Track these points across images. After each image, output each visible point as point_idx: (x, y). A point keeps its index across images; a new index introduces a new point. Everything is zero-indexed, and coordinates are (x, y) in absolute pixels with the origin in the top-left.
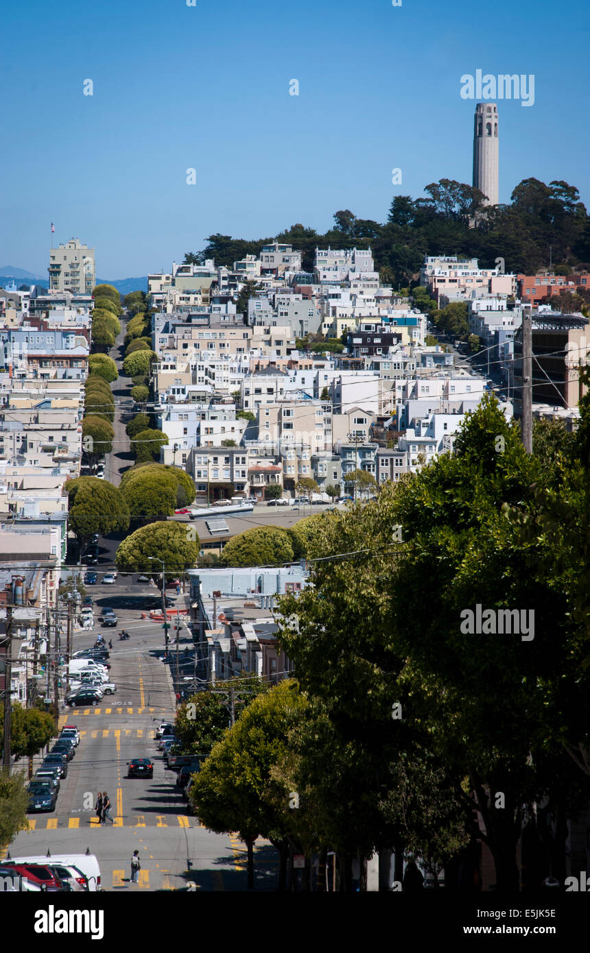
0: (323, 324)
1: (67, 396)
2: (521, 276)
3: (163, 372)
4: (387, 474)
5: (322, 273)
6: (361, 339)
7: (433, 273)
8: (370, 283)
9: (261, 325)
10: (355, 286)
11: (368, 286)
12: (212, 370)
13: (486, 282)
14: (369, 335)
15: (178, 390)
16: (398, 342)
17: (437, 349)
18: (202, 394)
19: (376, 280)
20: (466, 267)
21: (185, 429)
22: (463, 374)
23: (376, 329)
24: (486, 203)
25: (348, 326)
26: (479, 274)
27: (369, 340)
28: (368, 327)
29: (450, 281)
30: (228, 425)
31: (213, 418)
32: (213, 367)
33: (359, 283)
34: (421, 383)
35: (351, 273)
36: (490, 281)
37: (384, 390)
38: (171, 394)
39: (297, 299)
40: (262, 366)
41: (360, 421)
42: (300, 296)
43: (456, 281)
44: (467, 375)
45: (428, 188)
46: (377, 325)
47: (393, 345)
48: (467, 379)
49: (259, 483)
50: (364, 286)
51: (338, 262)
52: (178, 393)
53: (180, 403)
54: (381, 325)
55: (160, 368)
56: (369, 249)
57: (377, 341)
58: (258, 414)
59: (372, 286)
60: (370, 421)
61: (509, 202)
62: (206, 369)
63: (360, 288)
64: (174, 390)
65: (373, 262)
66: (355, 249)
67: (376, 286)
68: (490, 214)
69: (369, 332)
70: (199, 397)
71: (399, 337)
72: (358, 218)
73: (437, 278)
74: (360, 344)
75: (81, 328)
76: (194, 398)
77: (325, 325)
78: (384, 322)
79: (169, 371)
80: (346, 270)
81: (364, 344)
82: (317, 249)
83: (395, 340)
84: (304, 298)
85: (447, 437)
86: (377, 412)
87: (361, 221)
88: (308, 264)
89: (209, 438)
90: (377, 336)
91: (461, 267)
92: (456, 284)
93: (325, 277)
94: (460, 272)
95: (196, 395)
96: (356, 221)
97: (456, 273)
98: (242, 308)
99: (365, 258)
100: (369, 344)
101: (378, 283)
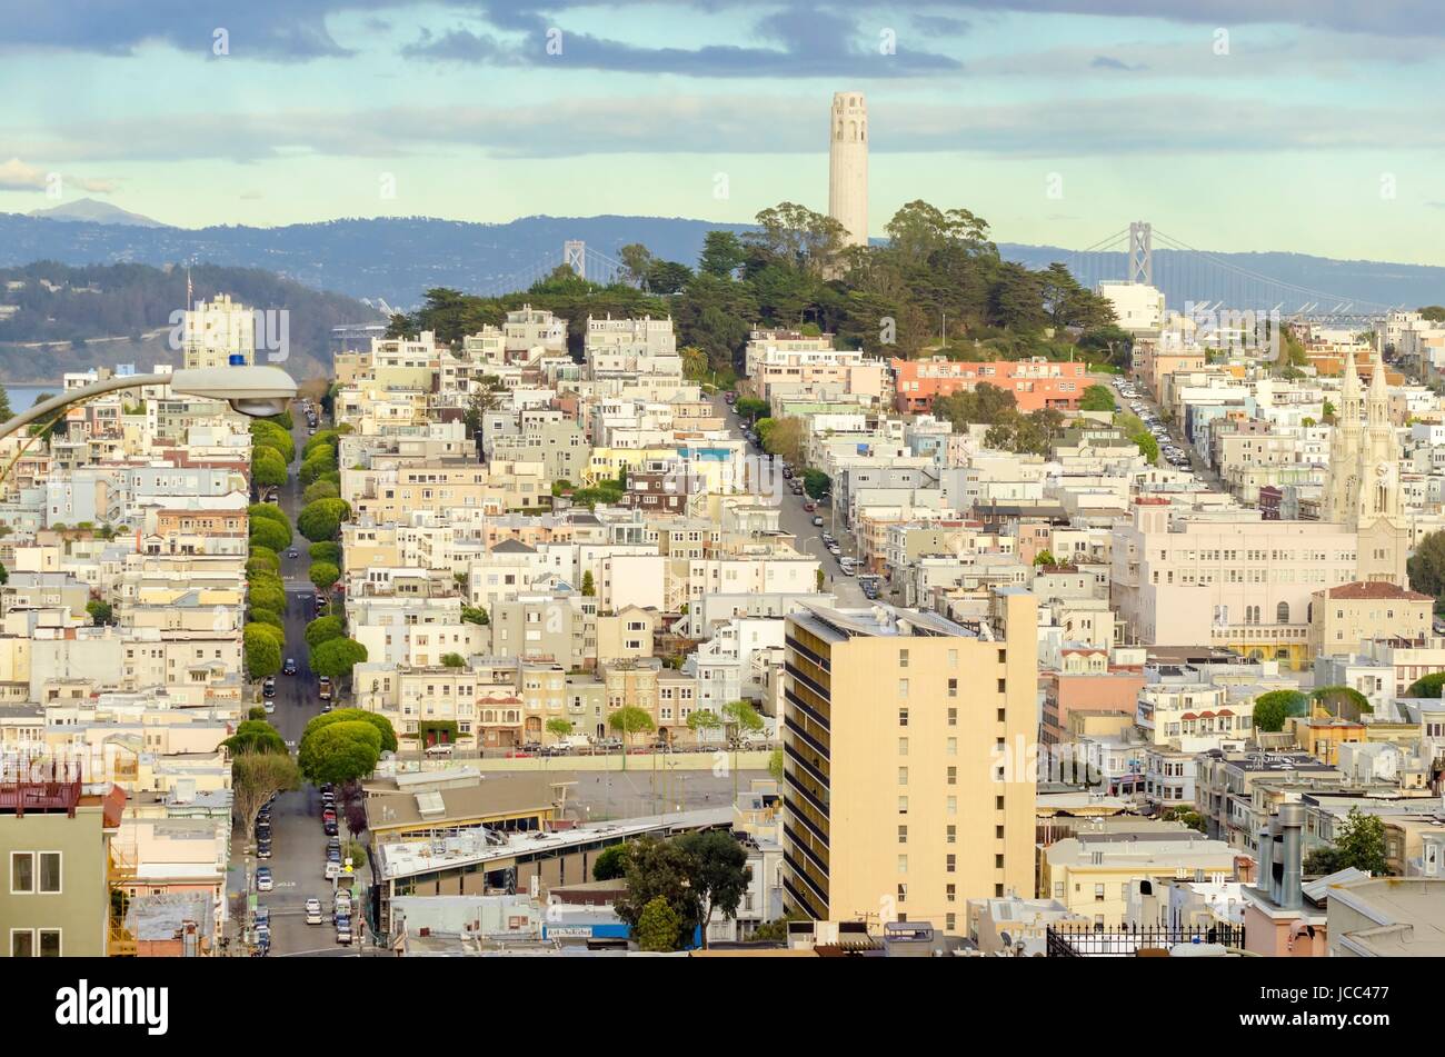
0: (592, 457)
1: (220, 584)
2: (897, 363)
3: (359, 543)
4: (669, 711)
5: (597, 358)
6: (646, 484)
7: (765, 356)
8: (667, 379)
9: (500, 459)
10: (645, 384)
11: (664, 384)
12: (429, 542)
13: (842, 372)
14: (658, 478)
15: (379, 575)
17: (756, 500)
18: (412, 583)
19: (677, 375)
20: (815, 348)
21: (389, 637)
22: (786, 550)
24: (847, 242)
25: (628, 462)
26: (833, 358)
27: (658, 485)
28: (658, 466)
29: (789, 371)
30: (449, 631)
31: (428, 620)
32: (429, 536)
33: (649, 379)
34: (727, 566)
35: (640, 358)
36: (849, 372)
37: (672, 576)
38: (368, 580)
39: (555, 419)
40: (500, 536)
41: (637, 626)
42: (559, 415)
43: (797, 372)
44: (792, 553)
45: (760, 216)
48: (792, 560)
49: (491, 721)
50: (658, 384)
51: (621, 340)
52: (379, 579)
53: (383, 594)
55: (353, 539)
56: (669, 318)
58: (492, 611)
59: (670, 384)
60: (651, 623)
61: (885, 235)
62: (420, 540)
63: (652, 387)
64: (372, 575)
65: (674, 338)
66: (648, 318)
67: (676, 384)
68: (854, 262)
69: (659, 472)
70: (408, 588)
72: (655, 259)
73: (769, 368)
74: (646, 491)
75: (238, 459)
76: (401, 589)
77: (595, 460)
79: (366, 542)
80: (633, 353)
81: (652, 490)
82: (591, 317)
84: (565, 417)
85: (756, 653)
86: (661, 608)
87: (661, 265)
88: (576, 346)
89: (423, 650)
91: (806, 348)
92: (797, 378)
93: (601, 364)
94: (804, 356)
95: (404, 583)
96: (652, 262)
97: (798, 359)
98: (474, 429)
99: (662, 331)
100: (658, 491)
101: (679, 379)
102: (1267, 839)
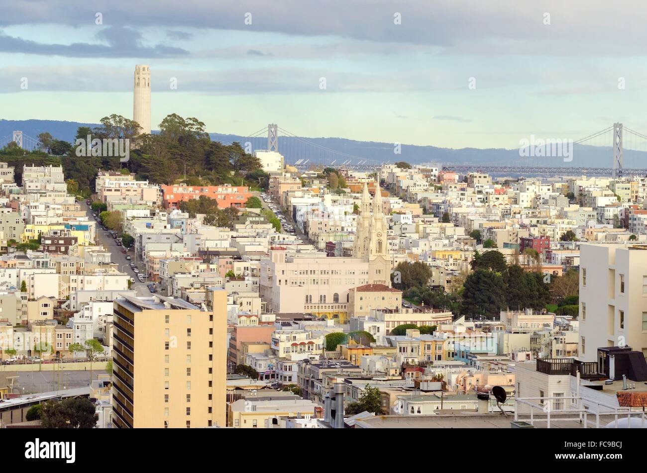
0: (26, 229)
2: (164, 187)
4: (61, 344)
5: (28, 184)
6: (50, 241)
7: (104, 183)
8: (60, 193)
10: (50, 196)
11: (58, 196)
13: (139, 191)
14: (56, 239)
16: (75, 243)
17: (100, 248)
19: (64, 192)
20: (127, 180)
22: (114, 271)
23: (61, 234)
24: (141, 132)
25: (42, 231)
26: (135, 184)
27: (56, 241)
28: (55, 233)
29: (115, 190)
33: (52, 194)
34: (87, 278)
35: (48, 184)
36: (142, 190)
37: (62, 283)
39: (9, 212)
41: (46, 305)
42: (10, 210)
43: (119, 190)
44: (117, 272)
45: (102, 120)
46: (61, 231)
47: (71, 245)
48: (117, 275)
50: (56, 196)
51: (39, 176)
54: (64, 231)
56: (61, 166)
57: (61, 242)
59: (61, 196)
60: (52, 304)
61: (159, 129)
63: (53, 197)
65: (63, 175)
66: (51, 166)
67: (64, 196)
68: (145, 141)
69: (56, 236)
71: (76, 239)
72: (54, 138)
73: (106, 189)
74: (50, 244)
78: (66, 229)
80: (44, 181)
81: (53, 244)
82: (25, 166)
83: (73, 241)
84: (13, 211)
85: (101, 317)
86: (57, 297)
87: (57, 142)
88: (18, 179)
90: (61, 239)
91: (123, 180)
92: (118, 193)
93: (30, 187)
94: (122, 183)
96: (53, 140)
97: (119, 184)
99: (58, 172)
100: (56, 244)
101: (65, 194)
102: (329, 399)
